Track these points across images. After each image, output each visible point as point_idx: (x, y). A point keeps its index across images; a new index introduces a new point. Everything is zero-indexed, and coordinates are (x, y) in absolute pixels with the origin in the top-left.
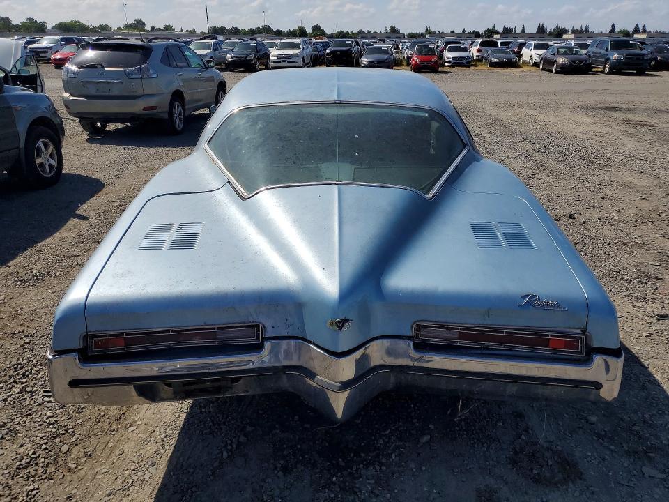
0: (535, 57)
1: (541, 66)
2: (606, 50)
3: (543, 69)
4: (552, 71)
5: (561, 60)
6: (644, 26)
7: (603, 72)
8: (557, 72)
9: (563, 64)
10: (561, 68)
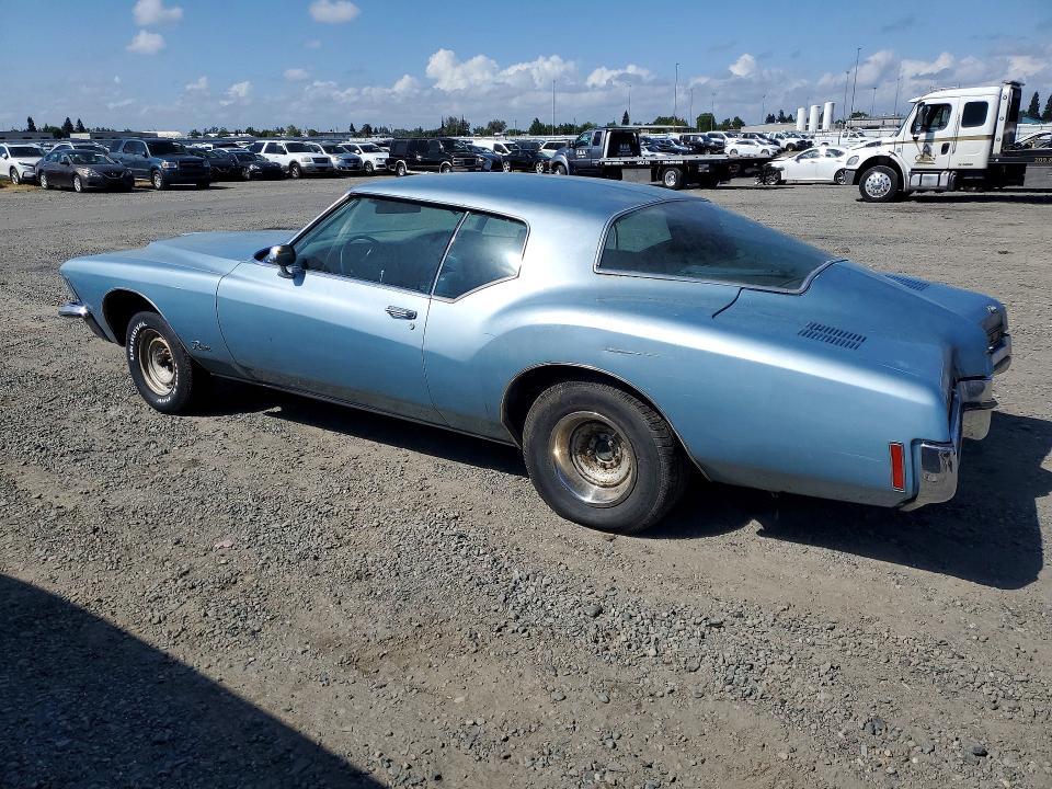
0: (21, 170)
1: (44, 183)
2: (146, 156)
3: (50, 187)
4: (73, 190)
5: (85, 172)
6: (79, 121)
7: (154, 187)
8: (84, 191)
9: (90, 178)
10: (90, 184)
